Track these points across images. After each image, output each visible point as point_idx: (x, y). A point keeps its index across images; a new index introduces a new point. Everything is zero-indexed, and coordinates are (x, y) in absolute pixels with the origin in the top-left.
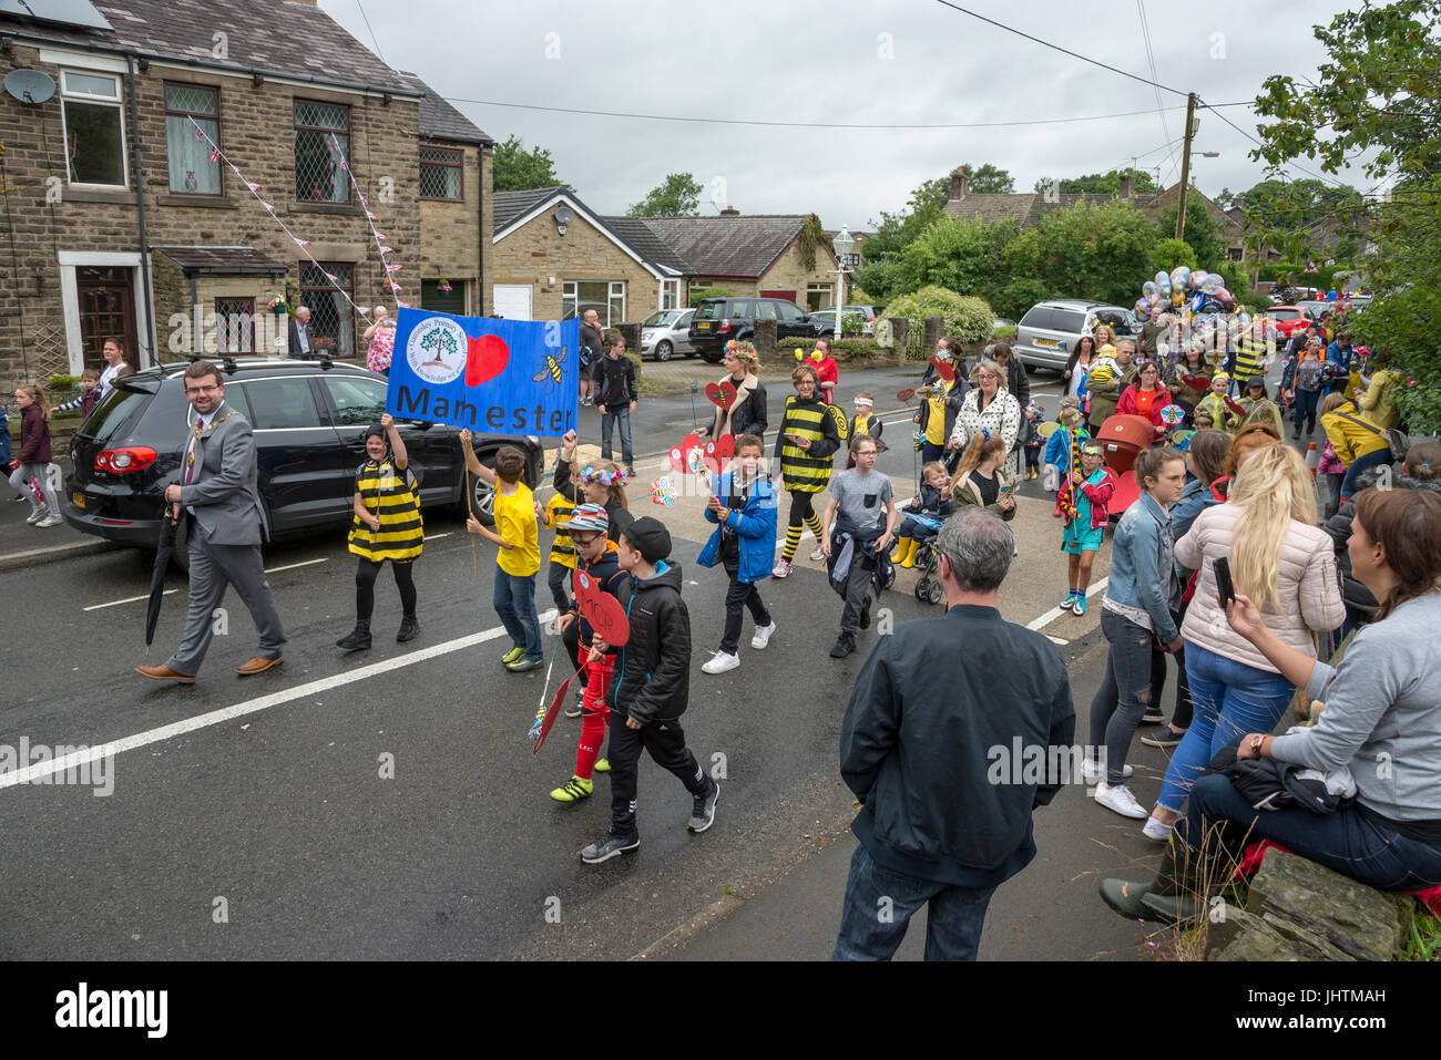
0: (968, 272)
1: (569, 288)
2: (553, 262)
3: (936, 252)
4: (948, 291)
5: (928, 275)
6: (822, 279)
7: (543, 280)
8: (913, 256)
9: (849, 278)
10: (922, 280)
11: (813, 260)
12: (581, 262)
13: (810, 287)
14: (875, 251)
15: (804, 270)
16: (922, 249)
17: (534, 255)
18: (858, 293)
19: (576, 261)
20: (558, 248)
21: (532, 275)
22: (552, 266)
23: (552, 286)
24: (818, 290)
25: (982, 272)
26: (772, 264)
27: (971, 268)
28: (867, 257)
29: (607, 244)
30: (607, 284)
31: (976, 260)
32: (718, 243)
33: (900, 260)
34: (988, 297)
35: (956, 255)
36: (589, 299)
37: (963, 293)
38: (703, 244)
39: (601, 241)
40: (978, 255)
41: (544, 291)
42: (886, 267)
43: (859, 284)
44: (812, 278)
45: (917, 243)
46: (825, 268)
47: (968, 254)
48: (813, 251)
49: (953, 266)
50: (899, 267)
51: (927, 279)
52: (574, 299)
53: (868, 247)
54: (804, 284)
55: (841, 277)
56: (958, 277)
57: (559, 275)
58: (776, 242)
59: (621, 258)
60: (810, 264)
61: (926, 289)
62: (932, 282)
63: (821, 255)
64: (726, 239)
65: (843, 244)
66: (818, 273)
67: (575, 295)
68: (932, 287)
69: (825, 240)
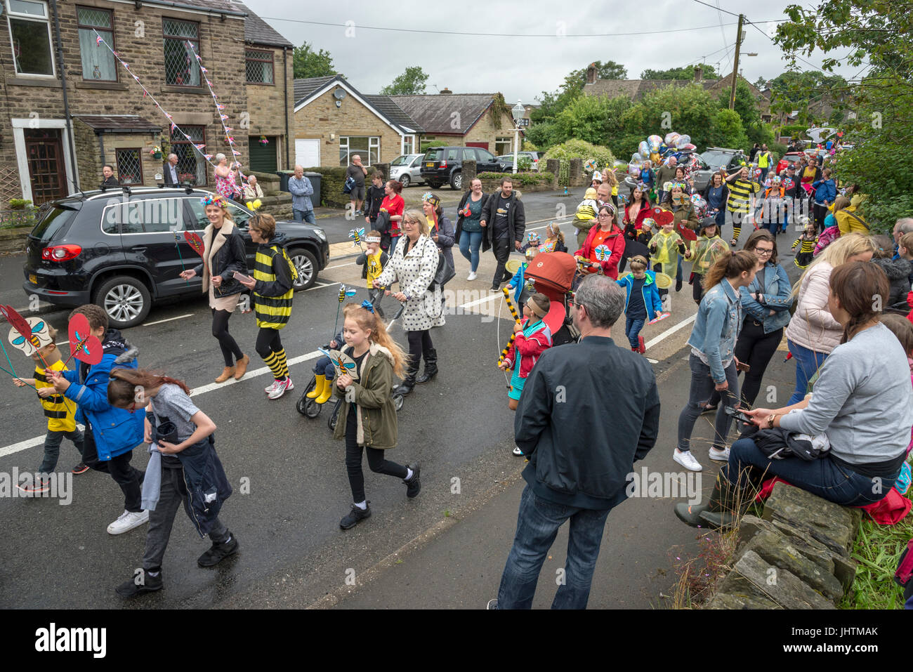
0: (597, 130)
1: (343, 141)
2: (333, 124)
3: (577, 117)
4: (585, 142)
5: (572, 132)
6: (505, 135)
7: (326, 136)
8: (563, 120)
9: (522, 134)
10: (569, 135)
11: (500, 123)
12: (352, 124)
13: (497, 140)
14: (539, 116)
15: (493, 130)
16: (569, 115)
17: (321, 119)
18: (528, 144)
19: (347, 124)
20: (336, 115)
21: (319, 133)
22: (332, 127)
23: (333, 140)
24: (503, 142)
25: (607, 130)
26: (473, 125)
27: (599, 127)
28: (534, 120)
29: (367, 113)
30: (368, 139)
31: (603, 122)
32: (439, 112)
33: (555, 122)
34: (610, 146)
35: (590, 119)
36: (356, 148)
37: (595, 143)
38: (429, 112)
39: (363, 110)
40: (604, 118)
41: (327, 143)
42: (546, 127)
43: (528, 138)
44: (499, 134)
45: (565, 111)
46: (507, 128)
47: (598, 118)
48: (499, 117)
49: (588, 126)
50: (554, 127)
51: (572, 135)
52: (346, 148)
53: (534, 114)
54: (494, 139)
55: (517, 133)
56: (591, 133)
57: (337, 133)
58: (475, 111)
59: (377, 121)
60: (497, 125)
61: (571, 141)
62: (575, 136)
63: (505, 120)
64: (444, 109)
65: (518, 112)
66: (503, 131)
67: (348, 146)
68: (575, 139)
69: (507, 110)
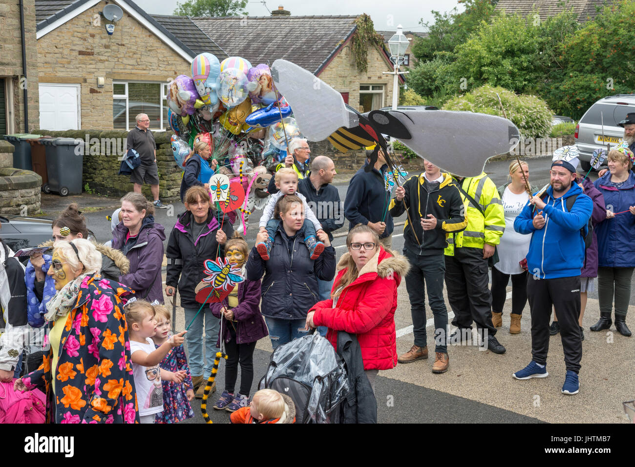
0: (522, 69)
1: (119, 89)
2: (101, 61)
3: (490, 50)
4: (504, 90)
5: (481, 73)
6: (375, 80)
7: (91, 80)
8: (466, 55)
9: (402, 78)
10: (476, 79)
11: (365, 61)
12: (132, 62)
13: (362, 88)
14: (427, 50)
15: (356, 72)
16: (476, 47)
17: (81, 53)
18: (411, 94)
19: (125, 61)
20: (107, 47)
21: (79, 74)
22: (100, 65)
23: (101, 87)
24: (370, 91)
25: (537, 69)
26: (325, 65)
27: (525, 65)
28: (419, 57)
29: (157, 44)
30: (159, 86)
31: (531, 57)
32: (270, 45)
33: (453, 59)
34: (544, 94)
35: (510, 53)
36: (139, 100)
37: (519, 91)
38: (255, 45)
39: (152, 40)
40: (533, 52)
41: (92, 91)
42: (438, 68)
43: (411, 85)
44: (364, 79)
45: (470, 41)
46: (376, 68)
47: (523, 51)
48: (365, 52)
49: (507, 64)
50: (451, 67)
51: (480, 79)
52: (124, 101)
53: (419, 46)
54: (357, 86)
55: (396, 78)
56: (512, 74)
57: (108, 75)
58: (328, 43)
59: (172, 59)
60: (361, 65)
61: (481, 88)
62: (485, 80)
63: (374, 57)
64: (278, 40)
65: (399, 46)
66: (369, 74)
67: (126, 96)
68: (487, 86)
69: (379, 42)
